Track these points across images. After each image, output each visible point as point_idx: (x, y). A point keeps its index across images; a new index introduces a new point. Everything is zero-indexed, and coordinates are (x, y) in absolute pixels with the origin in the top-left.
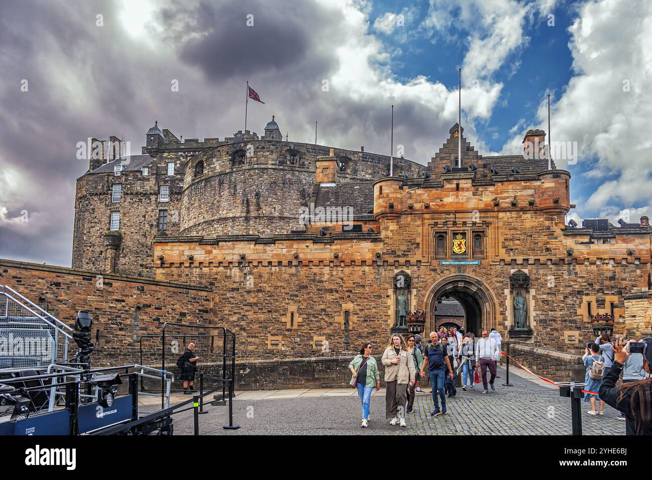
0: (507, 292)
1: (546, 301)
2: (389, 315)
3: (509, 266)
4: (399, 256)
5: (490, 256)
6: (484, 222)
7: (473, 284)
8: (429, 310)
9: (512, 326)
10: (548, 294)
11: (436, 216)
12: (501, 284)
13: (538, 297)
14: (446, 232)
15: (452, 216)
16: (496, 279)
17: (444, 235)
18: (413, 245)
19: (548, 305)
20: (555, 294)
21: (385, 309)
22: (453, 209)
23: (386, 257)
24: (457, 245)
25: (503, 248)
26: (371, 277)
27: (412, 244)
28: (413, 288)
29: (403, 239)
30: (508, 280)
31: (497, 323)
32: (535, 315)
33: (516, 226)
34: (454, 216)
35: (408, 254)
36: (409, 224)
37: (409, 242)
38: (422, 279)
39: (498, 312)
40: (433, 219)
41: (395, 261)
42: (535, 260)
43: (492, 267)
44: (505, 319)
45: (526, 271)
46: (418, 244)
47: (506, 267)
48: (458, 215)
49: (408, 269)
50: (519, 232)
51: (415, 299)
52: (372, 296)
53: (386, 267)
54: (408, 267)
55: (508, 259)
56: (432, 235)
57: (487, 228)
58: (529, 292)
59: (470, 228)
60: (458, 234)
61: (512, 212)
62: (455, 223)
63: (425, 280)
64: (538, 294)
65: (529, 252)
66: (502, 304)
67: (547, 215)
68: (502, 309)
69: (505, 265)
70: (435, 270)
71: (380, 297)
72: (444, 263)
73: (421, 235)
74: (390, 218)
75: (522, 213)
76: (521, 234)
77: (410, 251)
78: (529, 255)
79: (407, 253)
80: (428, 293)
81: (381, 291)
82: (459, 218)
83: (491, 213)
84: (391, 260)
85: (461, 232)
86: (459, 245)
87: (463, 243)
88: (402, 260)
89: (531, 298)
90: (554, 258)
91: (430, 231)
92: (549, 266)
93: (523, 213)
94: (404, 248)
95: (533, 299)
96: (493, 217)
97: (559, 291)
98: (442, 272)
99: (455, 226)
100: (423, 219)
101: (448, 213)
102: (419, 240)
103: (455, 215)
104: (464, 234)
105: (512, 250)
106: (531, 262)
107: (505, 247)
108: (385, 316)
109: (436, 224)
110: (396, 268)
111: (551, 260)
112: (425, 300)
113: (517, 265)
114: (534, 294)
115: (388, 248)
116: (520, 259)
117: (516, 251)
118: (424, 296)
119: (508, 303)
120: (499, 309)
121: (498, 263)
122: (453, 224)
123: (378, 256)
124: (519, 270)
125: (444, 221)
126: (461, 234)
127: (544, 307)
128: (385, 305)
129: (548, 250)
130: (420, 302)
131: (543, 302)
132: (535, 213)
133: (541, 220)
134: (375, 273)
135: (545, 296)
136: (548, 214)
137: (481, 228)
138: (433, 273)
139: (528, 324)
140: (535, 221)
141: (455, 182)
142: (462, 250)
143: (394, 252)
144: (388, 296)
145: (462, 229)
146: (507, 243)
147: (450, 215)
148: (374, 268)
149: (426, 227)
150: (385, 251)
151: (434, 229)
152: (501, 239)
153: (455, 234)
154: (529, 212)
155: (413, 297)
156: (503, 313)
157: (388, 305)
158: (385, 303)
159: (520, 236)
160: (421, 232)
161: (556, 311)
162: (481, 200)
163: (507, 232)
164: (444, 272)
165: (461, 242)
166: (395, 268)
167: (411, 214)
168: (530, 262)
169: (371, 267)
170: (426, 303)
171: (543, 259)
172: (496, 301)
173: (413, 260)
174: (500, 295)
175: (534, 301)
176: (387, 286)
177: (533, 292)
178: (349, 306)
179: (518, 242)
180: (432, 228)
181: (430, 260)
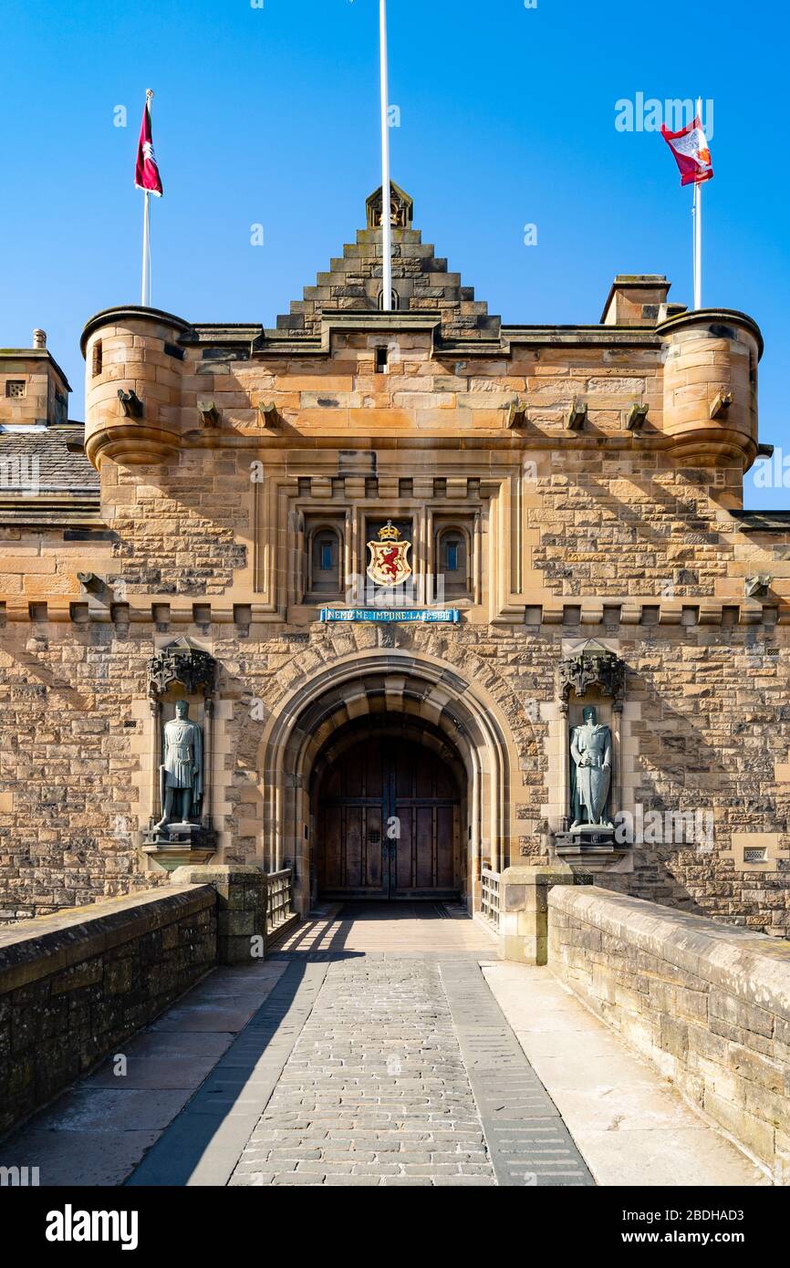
0: (550, 710)
1: (677, 739)
2: (135, 788)
3: (558, 628)
4: (171, 590)
5: (491, 597)
6: (474, 484)
7: (435, 684)
8: (279, 769)
9: (563, 819)
11: (308, 455)
12: (528, 686)
13: (650, 726)
14: (342, 515)
15: (361, 457)
16: (511, 669)
17: (333, 523)
18: (224, 554)
19: (682, 750)
21: (121, 766)
22: (366, 435)
23: (122, 592)
24: (382, 561)
25: (538, 567)
27: (218, 548)
28: (222, 697)
29: (185, 534)
30: (554, 673)
32: (639, 784)
34: (369, 459)
35: (204, 584)
36: (209, 481)
37: (207, 542)
39: (516, 778)
40: (293, 466)
41: (154, 605)
42: (645, 607)
43: (502, 631)
44: (541, 798)
45: (613, 645)
46: (241, 550)
47: (546, 629)
48: (382, 456)
49: (205, 635)
51: (227, 732)
53: (123, 627)
54: (205, 626)
55: (553, 604)
56: (291, 523)
57: (482, 502)
58: (620, 711)
59: (425, 502)
60: (383, 522)
61: (570, 452)
62: (371, 483)
63: (266, 670)
64: (651, 719)
65: (623, 582)
66: (532, 749)
67: (684, 463)
68: (530, 767)
69: (544, 623)
70: (301, 638)
71: (99, 726)
73: (251, 518)
75: (600, 455)
76: (598, 525)
77: (210, 574)
78: (625, 594)
79: (200, 580)
80: (276, 713)
81: (102, 707)
82: (388, 465)
83: (498, 453)
84: (140, 600)
85: (396, 514)
86: (389, 559)
87: (403, 552)
88: (182, 603)
89: (628, 729)
90: (704, 603)
91: (283, 509)
92: (689, 630)
93: (607, 457)
94: (189, 561)
95: (634, 734)
96: (506, 467)
97: (718, 707)
98: (327, 645)
99: (372, 493)
101: (347, 446)
102: (243, 536)
103: (374, 455)
104: (405, 525)
105: (567, 573)
106: (631, 613)
107: (546, 566)
109: (305, 484)
110: (162, 629)
111: (696, 608)
112: (265, 737)
113: (582, 623)
114: (638, 717)
115: (130, 561)
116: (593, 606)
117: (581, 579)
120: (519, 766)
121: (520, 618)
122: (367, 488)
123: (94, 587)
124: (591, 643)
125: (335, 473)
126: (396, 522)
127: (669, 758)
128: (123, 752)
129: (686, 576)
130: (247, 745)
131: (666, 741)
132: (646, 457)
136: (689, 460)
137: (465, 502)
138: (293, 647)
139: (615, 814)
141: (372, 341)
142: (400, 574)
143: (151, 576)
144: (131, 724)
145: (397, 503)
147: (353, 453)
148: (81, 630)
150: (120, 571)
151: (300, 501)
152: (533, 538)
153: (373, 525)
154: (623, 453)
155: (221, 726)
156: (533, 780)
157: (131, 752)
158: (121, 748)
159: (596, 531)
160: (251, 507)
161: (707, 770)
162: (462, 406)
163: (556, 515)
164: (335, 644)
165: (395, 551)
166: (159, 630)
167: (216, 446)
168: (623, 615)
170: (269, 748)
171: (669, 606)
173: (221, 603)
175: (636, 740)
176: (125, 689)
177: (633, 710)
181: (282, 605)
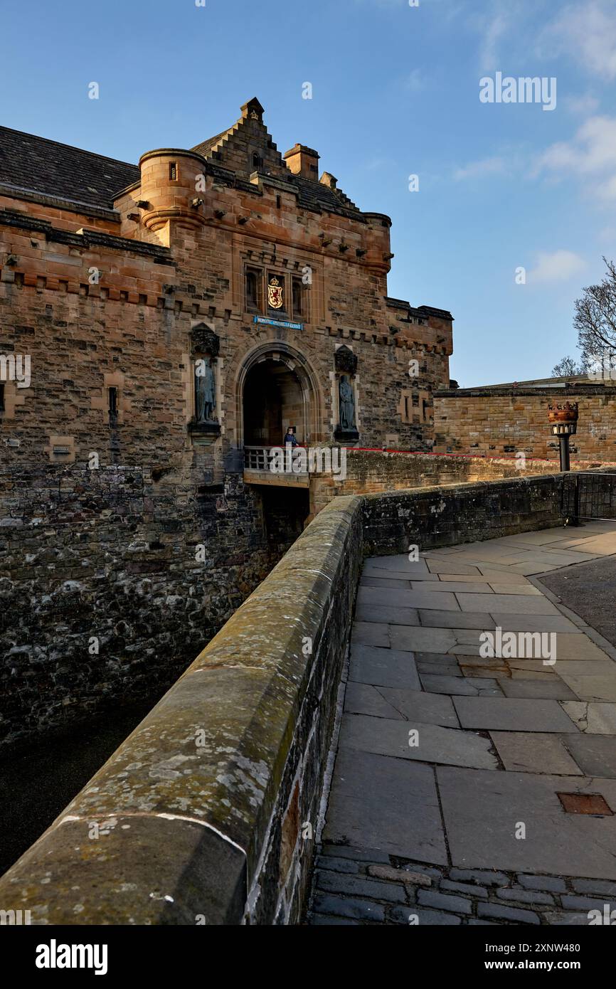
0: (332, 375)
1: (370, 392)
2: (184, 401)
3: (334, 338)
4: (199, 297)
5: (314, 321)
7: (292, 357)
9: (338, 426)
10: (372, 382)
11: (251, 240)
12: (326, 363)
13: (363, 386)
14: (261, 270)
15: (270, 246)
16: (320, 355)
17: (257, 274)
18: (220, 282)
19: (371, 398)
20: (377, 383)
21: (178, 388)
22: (274, 236)
23: (181, 296)
24: (273, 295)
25: (329, 310)
26: (154, 327)
27: (218, 280)
28: (219, 356)
29: (205, 269)
30: (333, 359)
31: (322, 422)
33: (343, 282)
34: (273, 247)
35: (213, 297)
36: (214, 245)
37: (214, 275)
38: (231, 343)
39: (323, 405)
40: (246, 244)
41: (193, 305)
42: (361, 334)
43: (317, 337)
44: (330, 416)
45: (350, 347)
46: (227, 281)
47: (331, 338)
48: (278, 247)
49: (211, 322)
50: (345, 291)
51: (221, 374)
52: (157, 364)
53: (178, 313)
54: (212, 318)
55: (334, 328)
56: (243, 271)
59: (290, 271)
60: (274, 276)
61: (338, 260)
62: (274, 259)
63: (235, 344)
64: (362, 382)
65: (356, 321)
66: (327, 393)
67: (371, 274)
68: (327, 401)
69: (331, 335)
70: (248, 330)
71: (168, 365)
72: (259, 320)
73: (231, 267)
74: (187, 225)
76: (347, 294)
77: (215, 292)
78: (356, 327)
79: (211, 294)
80: (240, 367)
81: (170, 355)
82: (280, 252)
83: (315, 255)
84: (188, 301)
85: (279, 274)
86: (275, 295)
87: (280, 292)
88: (205, 305)
90: (378, 335)
91: (241, 264)
92: (373, 345)
93: (349, 265)
94: (207, 283)
96: (318, 262)
97: (381, 379)
98: (258, 334)
99: (273, 263)
100: (233, 241)
101: (266, 240)
102: (228, 275)
103: (275, 246)
104: (281, 279)
105: (338, 314)
106: (357, 336)
107: (332, 310)
108: (178, 400)
109: (250, 253)
110: (194, 317)
111: (375, 337)
112: (236, 379)
113: (343, 337)
114: (359, 382)
115: (183, 279)
116: (347, 330)
117: (342, 317)
118: (234, 371)
119: (334, 391)
120: (324, 400)
121: (323, 332)
122: (271, 260)
123: (168, 290)
124: (344, 346)
125: (261, 251)
126: (279, 277)
127: (368, 401)
128: (178, 381)
129: (373, 322)
130: (229, 382)
131: (367, 393)
132: (361, 268)
133: (367, 279)
134: (160, 321)
135: (368, 386)
136: (374, 273)
138: (245, 333)
140: (360, 280)
141: (276, 192)
142: (279, 303)
143: (191, 288)
144: (182, 366)
145: (280, 269)
146: (335, 304)
147: (268, 243)
148: (159, 312)
149: (237, 255)
150: (178, 284)
151: (245, 261)
152: (327, 298)
153: (271, 276)
154: (355, 265)
156: (328, 407)
157: (182, 381)
158: (177, 378)
159: (346, 297)
160: (231, 261)
161: (378, 406)
162: (306, 232)
163: (333, 287)
164: (261, 334)
165: (277, 291)
166: (192, 317)
167: (217, 227)
168: (355, 336)
169: (154, 309)
170: (238, 385)
171: (369, 334)
172: (321, 388)
173: (221, 308)
174: (325, 379)
176: (180, 347)
177: (357, 380)
178: (116, 378)
179: (344, 305)
180: (243, 258)
181: (242, 313)
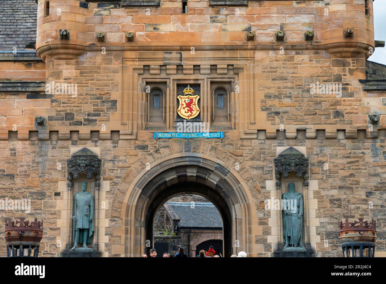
0: (270, 184)
1: (338, 200)
2: (59, 229)
3: (274, 141)
4: (79, 123)
5: (241, 125)
6: (230, 67)
7: (212, 171)
8: (133, 217)
9: (279, 244)
10: (340, 188)
11: (148, 55)
12: (260, 172)
13: (323, 193)
14: (165, 83)
15: (174, 55)
16: (251, 163)
17: (161, 86)
18: (105, 104)
19: (340, 206)
20: (351, 189)
21: (51, 216)
22: (177, 44)
23: (56, 126)
24: (185, 106)
25: (263, 110)
26: (27, 159)
27: (103, 102)
28: (104, 179)
29: (87, 94)
30: (273, 165)
31: (254, 240)
32: (318, 225)
33: (284, 75)
34: (179, 56)
35: (96, 120)
36: (99, 68)
37: (98, 98)
38: (120, 164)
39: (255, 221)
40: (140, 59)
41: (71, 132)
42: (317, 130)
43: (245, 143)
44: (267, 232)
45: (302, 149)
46: (115, 102)
47: (268, 142)
48: (185, 54)
49: (96, 146)
50: (289, 85)
51: (107, 198)
52: (28, 194)
53: (54, 143)
54: (96, 142)
55: (271, 129)
56: (139, 87)
57: (236, 76)
58: (307, 185)
59: (206, 76)
60: (185, 86)
61: (278, 51)
62: (180, 68)
63: (126, 165)
64: (323, 189)
65: (306, 117)
66: (261, 206)
67: (335, 56)
68: (261, 215)
69: (267, 139)
70: (144, 148)
71: (42, 195)
72: (160, 135)
73: (120, 87)
74: (63, 56)
75: (294, 52)
76: (292, 88)
77: (98, 115)
78: (307, 123)
79: (94, 118)
80: (132, 186)
81: (44, 184)
82: (188, 59)
83: (242, 52)
84: (64, 129)
85: (192, 82)
86: (188, 105)
87: (196, 101)
88: (85, 130)
89: (311, 195)
90: (348, 128)
91: (136, 81)
92: (342, 141)
93: (297, 53)
94: (89, 108)
95: (315, 198)
96: (246, 59)
97: (358, 183)
98: (157, 151)
99: (180, 72)
100: (124, 60)
101: (168, 50)
102: (115, 95)
103: (181, 54)
104: (196, 87)
105: (277, 113)
106: (311, 133)
107: (266, 109)
108: (51, 229)
109: (147, 68)
110: (74, 143)
111: (344, 131)
112: (126, 201)
113: (286, 138)
114: (317, 188)
115: (59, 109)
116: (291, 130)
117: (285, 116)
118: (123, 193)
120: (256, 215)
121: (255, 136)
122: (177, 70)
123: (41, 123)
124: (291, 149)
125: (161, 63)
126: (192, 86)
127: (333, 211)
128: (53, 209)
129: (338, 114)
130: (117, 205)
131: (332, 201)
132: (316, 53)
133: (327, 64)
134: (34, 152)
135: (334, 193)
136: (338, 55)
137: (226, 76)
138: (140, 152)
139: (306, 240)
140: (316, 67)
142: (194, 113)
143: (69, 116)
144: (57, 194)
145: (193, 77)
146: (269, 102)
147: (171, 53)
148: (33, 144)
149: (130, 72)
150: (54, 114)
151: (144, 76)
152: (260, 95)
153: (181, 87)
154: (305, 51)
155: (103, 194)
156: (263, 222)
157: (57, 209)
158: (51, 207)
159: (291, 91)
160: (120, 82)
162: (224, 30)
163: (270, 83)
164: (161, 150)
165: (192, 100)
166: (73, 144)
167: (101, 50)
168: (308, 134)
169: (27, 142)
170: (128, 207)
171: (330, 130)
172: (252, 201)
173: (104, 129)
174: (259, 190)
175: (316, 200)
176: (55, 175)
177: (314, 185)
179: (287, 101)
180: (139, 74)
181: (135, 131)
